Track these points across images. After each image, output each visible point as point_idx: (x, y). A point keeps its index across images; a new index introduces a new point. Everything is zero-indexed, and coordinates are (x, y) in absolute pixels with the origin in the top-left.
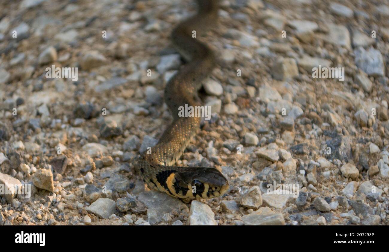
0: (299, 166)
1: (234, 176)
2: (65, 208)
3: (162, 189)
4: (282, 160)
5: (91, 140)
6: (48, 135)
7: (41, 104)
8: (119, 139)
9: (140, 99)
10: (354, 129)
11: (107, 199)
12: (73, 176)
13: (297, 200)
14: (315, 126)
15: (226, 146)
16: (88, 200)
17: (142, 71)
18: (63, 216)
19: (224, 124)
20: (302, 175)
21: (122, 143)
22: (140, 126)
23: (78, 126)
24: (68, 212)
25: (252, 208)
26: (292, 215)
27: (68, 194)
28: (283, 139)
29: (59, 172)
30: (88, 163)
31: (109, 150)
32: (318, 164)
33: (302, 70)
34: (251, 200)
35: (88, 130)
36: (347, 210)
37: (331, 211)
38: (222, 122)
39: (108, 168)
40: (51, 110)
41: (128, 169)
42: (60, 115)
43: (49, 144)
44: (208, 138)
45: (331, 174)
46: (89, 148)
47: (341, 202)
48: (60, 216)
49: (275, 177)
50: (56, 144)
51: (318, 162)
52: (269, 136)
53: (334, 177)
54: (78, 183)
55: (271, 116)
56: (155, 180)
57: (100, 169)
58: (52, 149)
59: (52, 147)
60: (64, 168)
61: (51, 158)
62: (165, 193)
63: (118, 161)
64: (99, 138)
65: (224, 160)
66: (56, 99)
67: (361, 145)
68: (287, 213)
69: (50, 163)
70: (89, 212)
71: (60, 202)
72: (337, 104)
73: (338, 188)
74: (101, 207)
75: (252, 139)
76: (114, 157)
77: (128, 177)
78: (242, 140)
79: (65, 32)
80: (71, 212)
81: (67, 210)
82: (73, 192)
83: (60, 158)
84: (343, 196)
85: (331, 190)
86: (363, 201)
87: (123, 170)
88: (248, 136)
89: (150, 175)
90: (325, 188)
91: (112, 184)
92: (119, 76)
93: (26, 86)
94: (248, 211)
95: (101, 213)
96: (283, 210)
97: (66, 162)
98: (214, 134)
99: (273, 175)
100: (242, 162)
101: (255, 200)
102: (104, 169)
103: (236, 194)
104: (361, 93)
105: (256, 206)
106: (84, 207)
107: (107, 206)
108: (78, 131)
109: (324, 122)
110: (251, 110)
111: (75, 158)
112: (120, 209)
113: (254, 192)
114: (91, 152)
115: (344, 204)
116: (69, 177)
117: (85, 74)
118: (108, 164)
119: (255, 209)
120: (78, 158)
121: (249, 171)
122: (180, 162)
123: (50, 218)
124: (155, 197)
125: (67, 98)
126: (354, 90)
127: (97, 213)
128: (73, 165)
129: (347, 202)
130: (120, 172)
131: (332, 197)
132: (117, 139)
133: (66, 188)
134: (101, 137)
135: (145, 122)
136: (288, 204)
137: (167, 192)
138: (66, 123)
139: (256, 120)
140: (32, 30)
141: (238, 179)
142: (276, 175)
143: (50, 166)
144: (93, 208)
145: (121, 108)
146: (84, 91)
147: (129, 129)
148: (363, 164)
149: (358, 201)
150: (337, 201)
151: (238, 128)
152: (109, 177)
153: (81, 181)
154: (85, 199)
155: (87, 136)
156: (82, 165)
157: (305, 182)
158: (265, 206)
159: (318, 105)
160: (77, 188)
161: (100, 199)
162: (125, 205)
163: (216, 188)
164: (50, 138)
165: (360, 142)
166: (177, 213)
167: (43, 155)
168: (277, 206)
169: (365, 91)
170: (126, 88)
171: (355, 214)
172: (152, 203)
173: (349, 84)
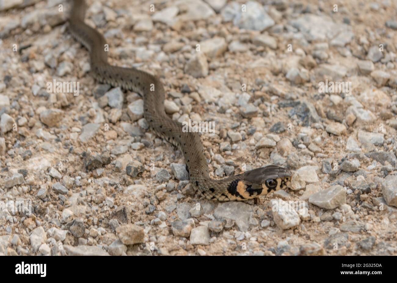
10: (300, 90)
14: (267, 103)
20: (304, 149)
25: (301, 189)
36: (370, 163)
37: (359, 168)
46: (132, 191)
51: (303, 133)
54: (157, 224)
55: (229, 111)
67: (320, 101)
68: (327, 183)
69: (112, 218)
72: (263, 75)
82: (160, 234)
84: (351, 152)
85: (338, 151)
86: (376, 149)
89: (221, 190)
90: (332, 151)
96: (322, 182)
105: (303, 186)
107: (203, 233)
109: (271, 96)
115: (363, 158)
126: (262, 54)
128: (133, 211)
129: (365, 156)
131: (346, 157)
149: (371, 152)
150: (355, 158)
153: (159, 222)
157: (311, 153)
158: (308, 185)
159: (252, 84)
163: (287, 179)
165: (318, 99)
168: (314, 181)
169: (272, 49)
173: (251, 50)
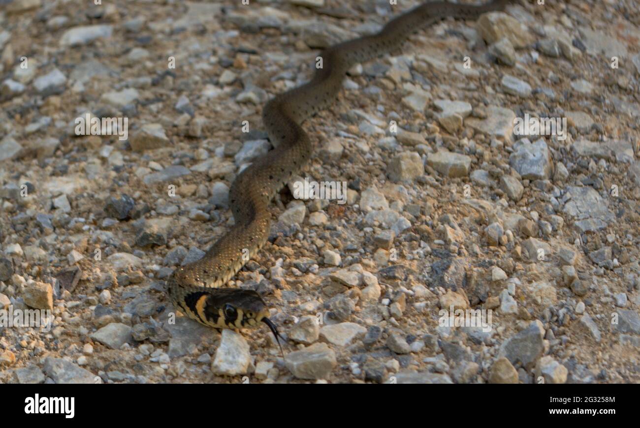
0: (384, 294)
1: (294, 303)
2: (62, 334)
3: (192, 315)
4: (363, 285)
5: (121, 249)
6: (62, 238)
7: (61, 194)
8: (161, 250)
9: (203, 198)
10: (477, 249)
11: (121, 324)
12: (86, 294)
13: (367, 335)
14: (423, 244)
15: (296, 266)
16: (97, 325)
17: (216, 160)
18: (56, 344)
19: (304, 238)
20: (384, 305)
21: (164, 255)
22: (192, 235)
23: (107, 228)
24: (65, 340)
25: (303, 342)
26: (356, 355)
27: (72, 316)
28: (374, 260)
29: (67, 288)
30: (109, 278)
31: (143, 264)
32: (410, 292)
33: (430, 169)
34: (303, 333)
35: (120, 235)
36: (435, 354)
37: (410, 353)
38: (301, 235)
39: (135, 287)
40: (74, 204)
41: (161, 288)
42: (84, 212)
43: (59, 250)
44: (278, 254)
45: (427, 305)
46: (117, 259)
47: (428, 342)
48: (52, 345)
49: (342, 305)
50: (69, 251)
51: (412, 290)
52: (356, 255)
53: (429, 309)
54: (89, 303)
55: (368, 229)
56: (184, 304)
57: (125, 286)
58: (64, 258)
59: (63, 254)
60: (75, 283)
61: (59, 269)
62: (196, 321)
63: (151, 278)
64: (132, 247)
65: (288, 283)
66: (85, 188)
67: (480, 269)
68: (349, 352)
69: (55, 276)
70: (94, 341)
71: (58, 326)
72: (464, 215)
73: (431, 324)
74: (110, 334)
75: (332, 258)
76: (146, 273)
77: (159, 298)
78: (320, 259)
79: (119, 90)
80: (69, 339)
81: (65, 337)
82: (80, 315)
83: (71, 269)
84: (435, 334)
85: (420, 326)
86: (461, 343)
87: (154, 289)
88: (328, 254)
89: (178, 297)
90: (412, 323)
91: (134, 306)
92: (182, 164)
93: (43, 166)
94: (298, 346)
95: (109, 342)
96: (346, 347)
97: (78, 275)
98: (287, 250)
99: (340, 303)
100: (312, 286)
101: (307, 333)
102: (129, 287)
103: (290, 325)
104: (504, 201)
105: (309, 340)
106: (89, 333)
107: (119, 333)
108: (105, 235)
109: (439, 238)
110: (343, 221)
111: (94, 271)
112: (135, 337)
113: (307, 323)
114: (117, 264)
115: (433, 345)
116: (79, 295)
117: (134, 156)
118: (135, 281)
119: (307, 345)
120: (98, 271)
121: (315, 298)
122: (232, 283)
123: (39, 346)
124: (185, 324)
125: (101, 188)
126: (495, 197)
127: (105, 340)
128: (88, 280)
129: (437, 343)
130: (150, 292)
131: (419, 336)
132: (158, 250)
133: (71, 308)
134: (136, 245)
135: (202, 229)
136: (354, 340)
137: (198, 319)
138: (90, 224)
139: (346, 234)
140: (71, 81)
141: (299, 307)
142: (345, 303)
143: (54, 280)
144: (99, 335)
145: (172, 209)
146: (128, 180)
147: (176, 237)
148: (479, 295)
149: (454, 343)
150: (423, 341)
151: (320, 243)
152: (133, 298)
153: (94, 301)
154: (93, 324)
155: (117, 243)
156: (101, 281)
157: (385, 313)
158: (320, 342)
159: (436, 216)
160: (86, 310)
161: (112, 324)
162: (141, 332)
163: (251, 314)
164: (62, 242)
165: (480, 266)
166: (207, 344)
167: (48, 264)
168: (337, 342)
169: (510, 199)
170: (187, 181)
171: (444, 359)
172: (180, 332)
173: (491, 188)
